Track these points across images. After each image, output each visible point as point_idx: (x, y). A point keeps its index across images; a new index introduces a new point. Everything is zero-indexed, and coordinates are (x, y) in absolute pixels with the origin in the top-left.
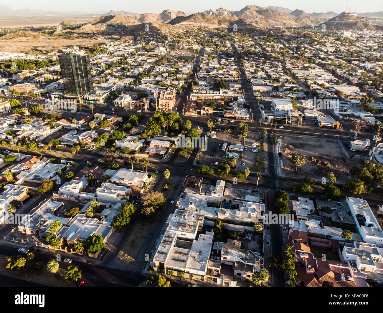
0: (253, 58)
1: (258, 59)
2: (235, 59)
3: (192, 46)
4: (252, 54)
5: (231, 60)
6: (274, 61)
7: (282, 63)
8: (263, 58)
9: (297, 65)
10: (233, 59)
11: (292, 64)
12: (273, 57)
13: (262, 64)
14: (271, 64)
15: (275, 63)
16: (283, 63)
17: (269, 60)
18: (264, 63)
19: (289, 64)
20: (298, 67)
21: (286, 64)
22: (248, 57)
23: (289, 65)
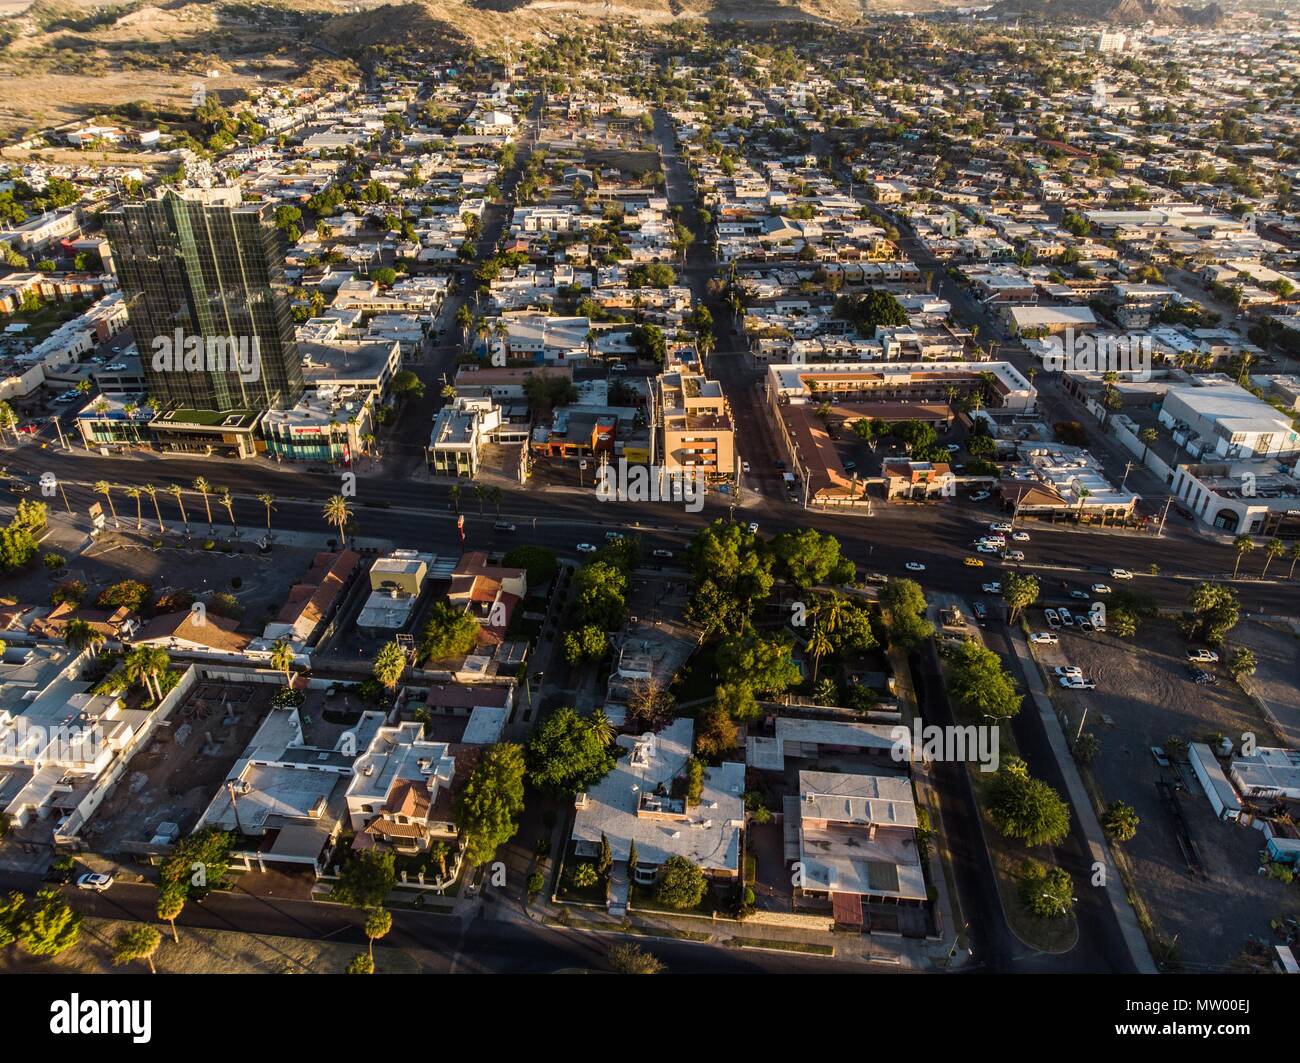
0: (894, 155)
1: (915, 160)
2: (822, 164)
3: (615, 106)
4: (883, 139)
5: (803, 164)
6: (987, 169)
7: (1024, 178)
8: (938, 159)
9: (1083, 185)
10: (811, 159)
11: (1064, 178)
12: (980, 153)
13: (942, 182)
14: (977, 181)
15: (993, 176)
16: (1029, 177)
17: (965, 164)
18: (951, 178)
19: (1051, 183)
20: (1093, 193)
21: (1038, 182)
22: (871, 153)
23: (1053, 188)
